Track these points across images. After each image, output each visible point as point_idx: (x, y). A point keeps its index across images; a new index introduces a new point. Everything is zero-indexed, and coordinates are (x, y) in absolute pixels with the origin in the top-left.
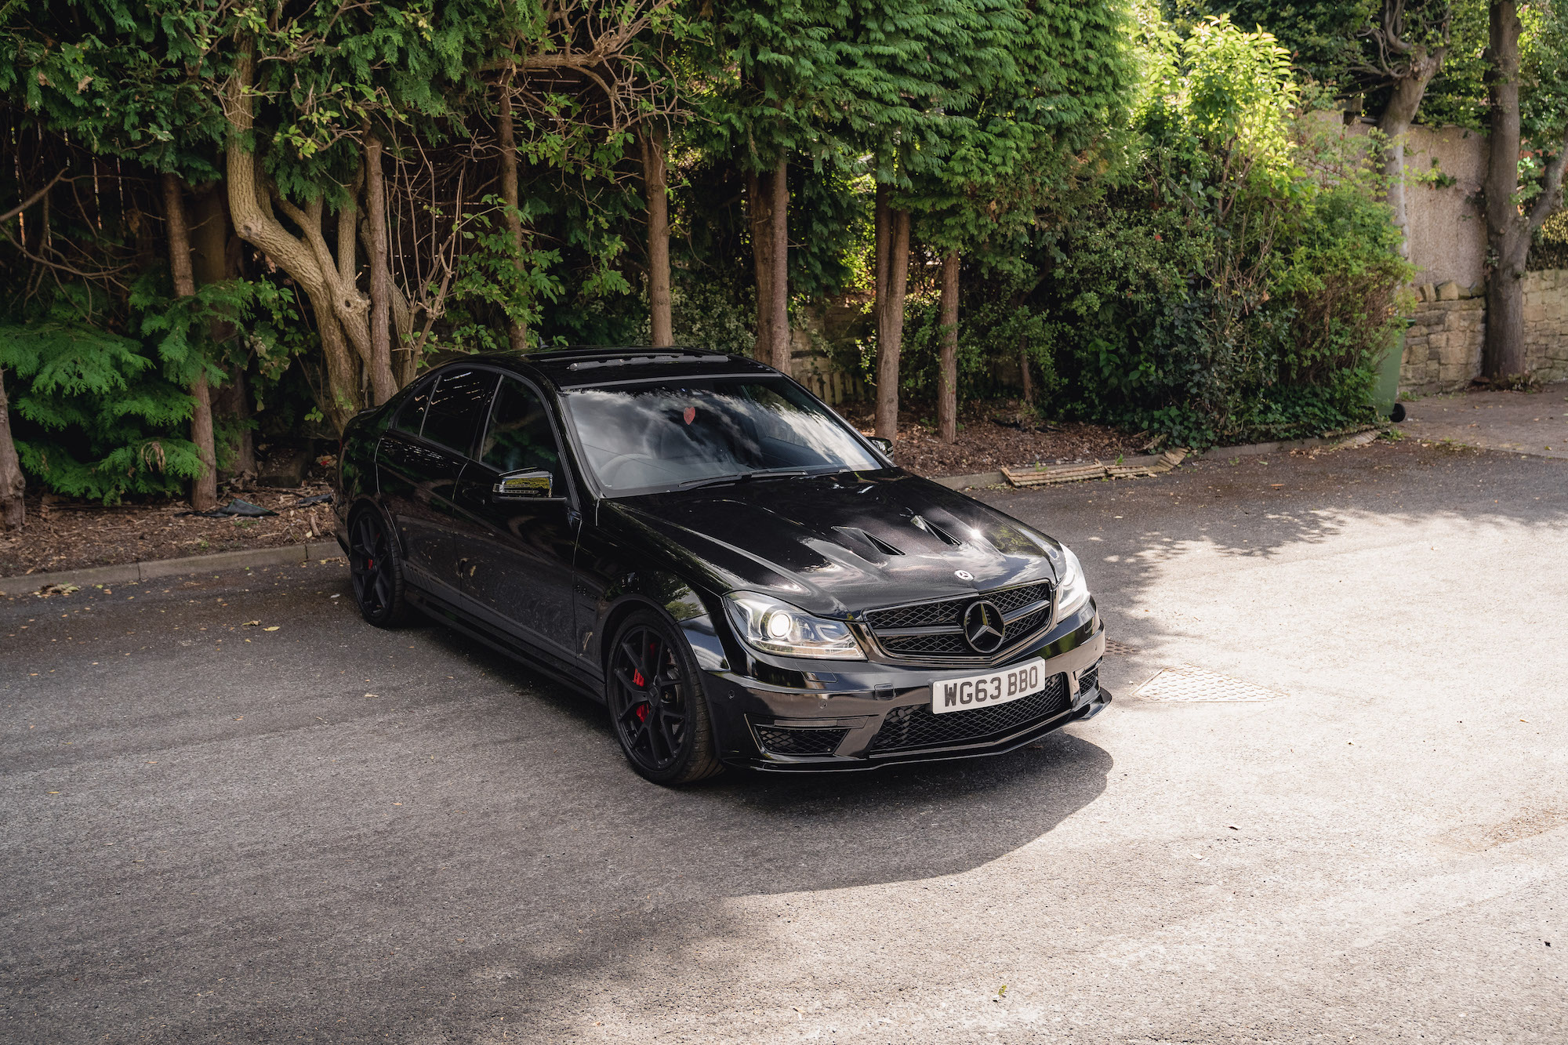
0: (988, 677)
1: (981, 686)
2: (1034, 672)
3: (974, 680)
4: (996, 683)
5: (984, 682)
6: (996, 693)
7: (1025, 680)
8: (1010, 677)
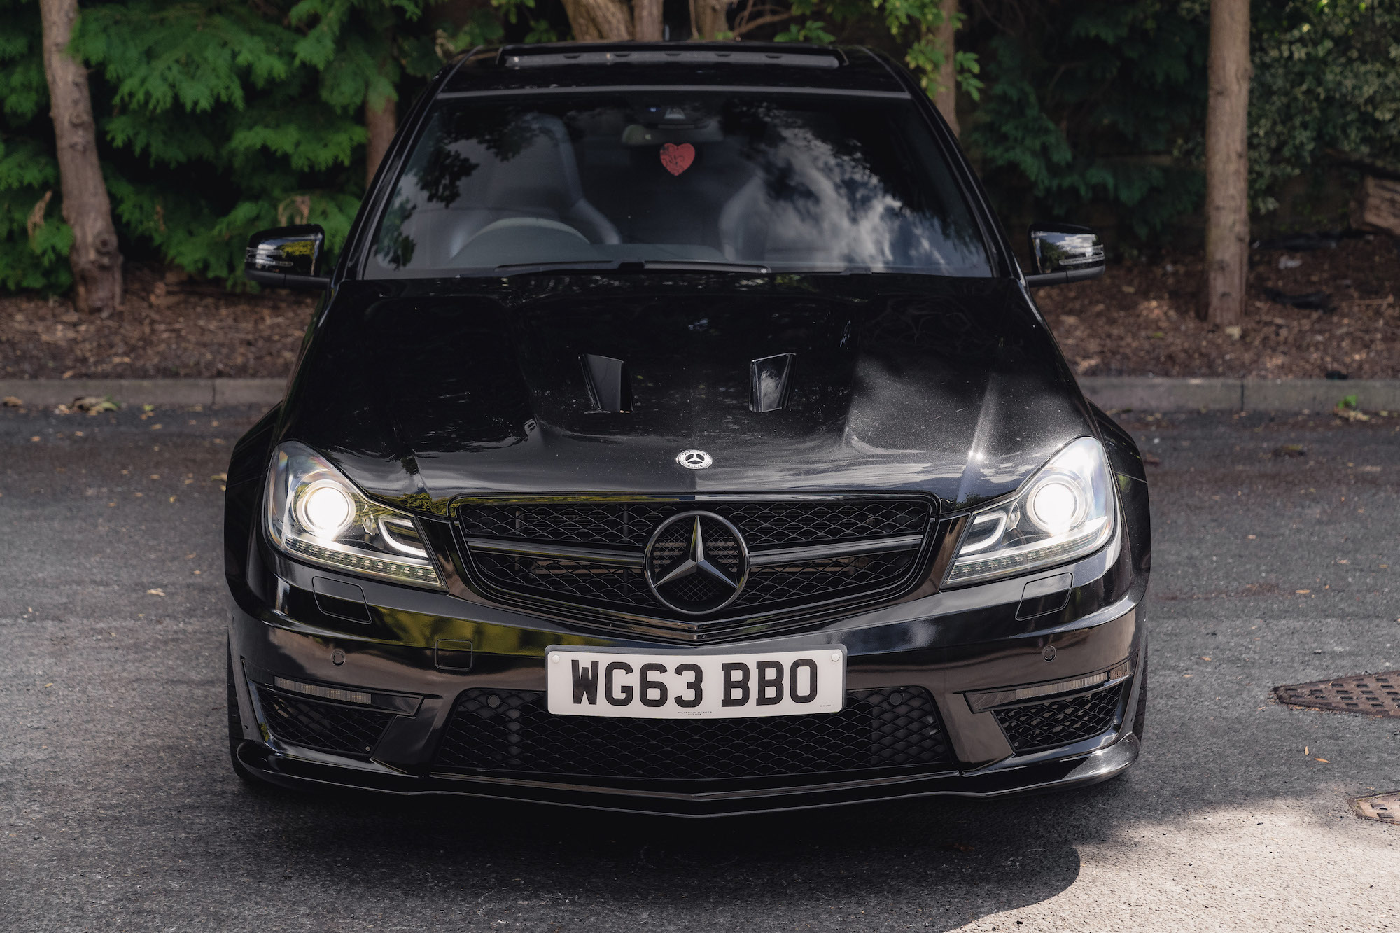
0: (671, 661)
1: (653, 676)
2: (804, 673)
3: (637, 660)
4: (690, 676)
5: (662, 669)
6: (690, 695)
7: (777, 683)
8: (728, 668)
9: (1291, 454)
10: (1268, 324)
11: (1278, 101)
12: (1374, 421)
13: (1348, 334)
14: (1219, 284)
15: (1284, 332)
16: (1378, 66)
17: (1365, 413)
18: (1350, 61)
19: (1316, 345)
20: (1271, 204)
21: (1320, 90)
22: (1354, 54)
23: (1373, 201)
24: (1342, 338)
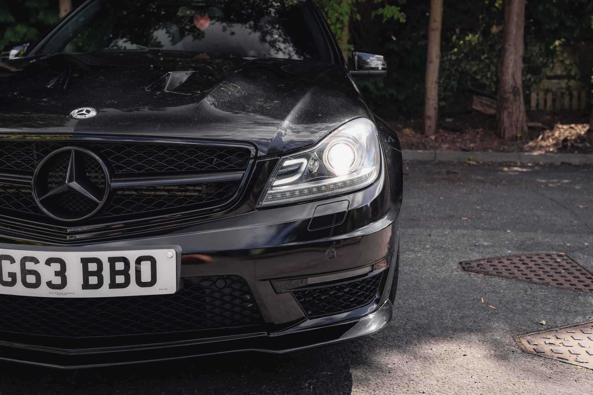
0: (42, 255)
1: (30, 266)
3: (18, 254)
4: (57, 267)
5: (36, 261)
6: (57, 280)
7: (125, 272)
8: (85, 262)
9: (452, 173)
10: (443, 136)
11: (447, 73)
12: (478, 164)
13: (469, 139)
14: (428, 123)
15: (448, 138)
16: (477, 62)
17: (476, 162)
18: (469, 61)
19: (459, 142)
20: (443, 103)
21: (460, 69)
22: (470, 58)
23: (475, 102)
24: (467, 140)
